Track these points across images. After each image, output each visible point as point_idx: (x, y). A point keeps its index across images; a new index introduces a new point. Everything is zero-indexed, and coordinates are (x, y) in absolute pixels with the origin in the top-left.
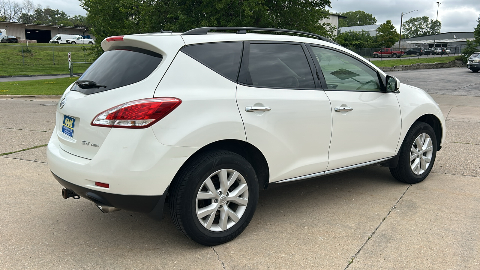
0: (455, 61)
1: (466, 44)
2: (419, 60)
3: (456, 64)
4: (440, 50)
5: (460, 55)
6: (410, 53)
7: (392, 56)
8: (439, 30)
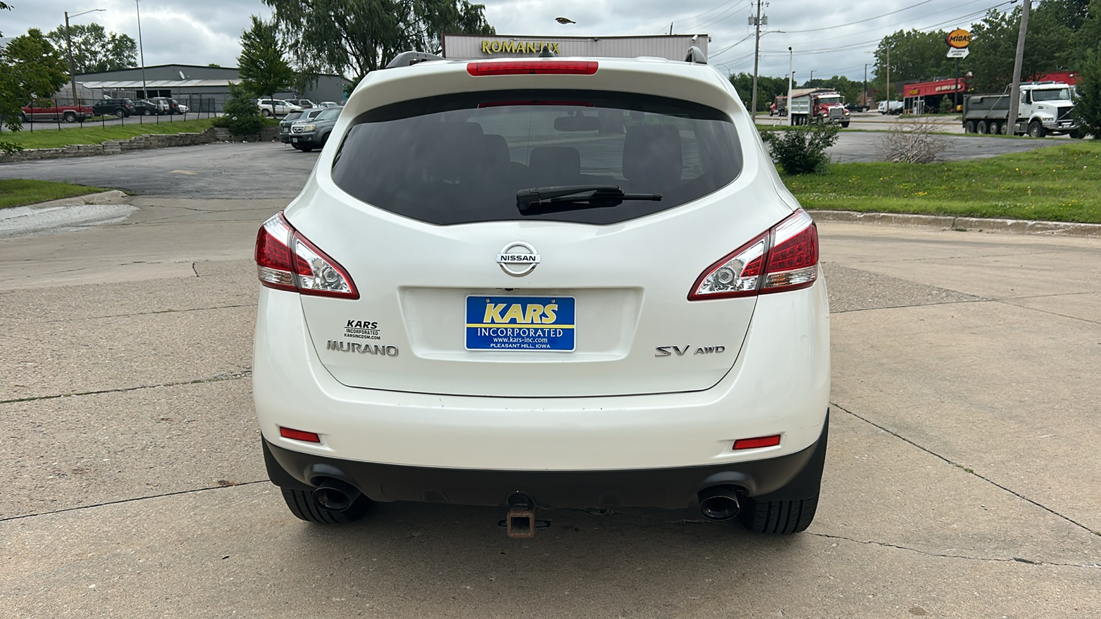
0: (215, 129)
1: (229, 91)
2: (143, 127)
3: (218, 136)
4: (165, 105)
5: (221, 115)
6: (101, 110)
7: (65, 119)
8: (135, 58)
